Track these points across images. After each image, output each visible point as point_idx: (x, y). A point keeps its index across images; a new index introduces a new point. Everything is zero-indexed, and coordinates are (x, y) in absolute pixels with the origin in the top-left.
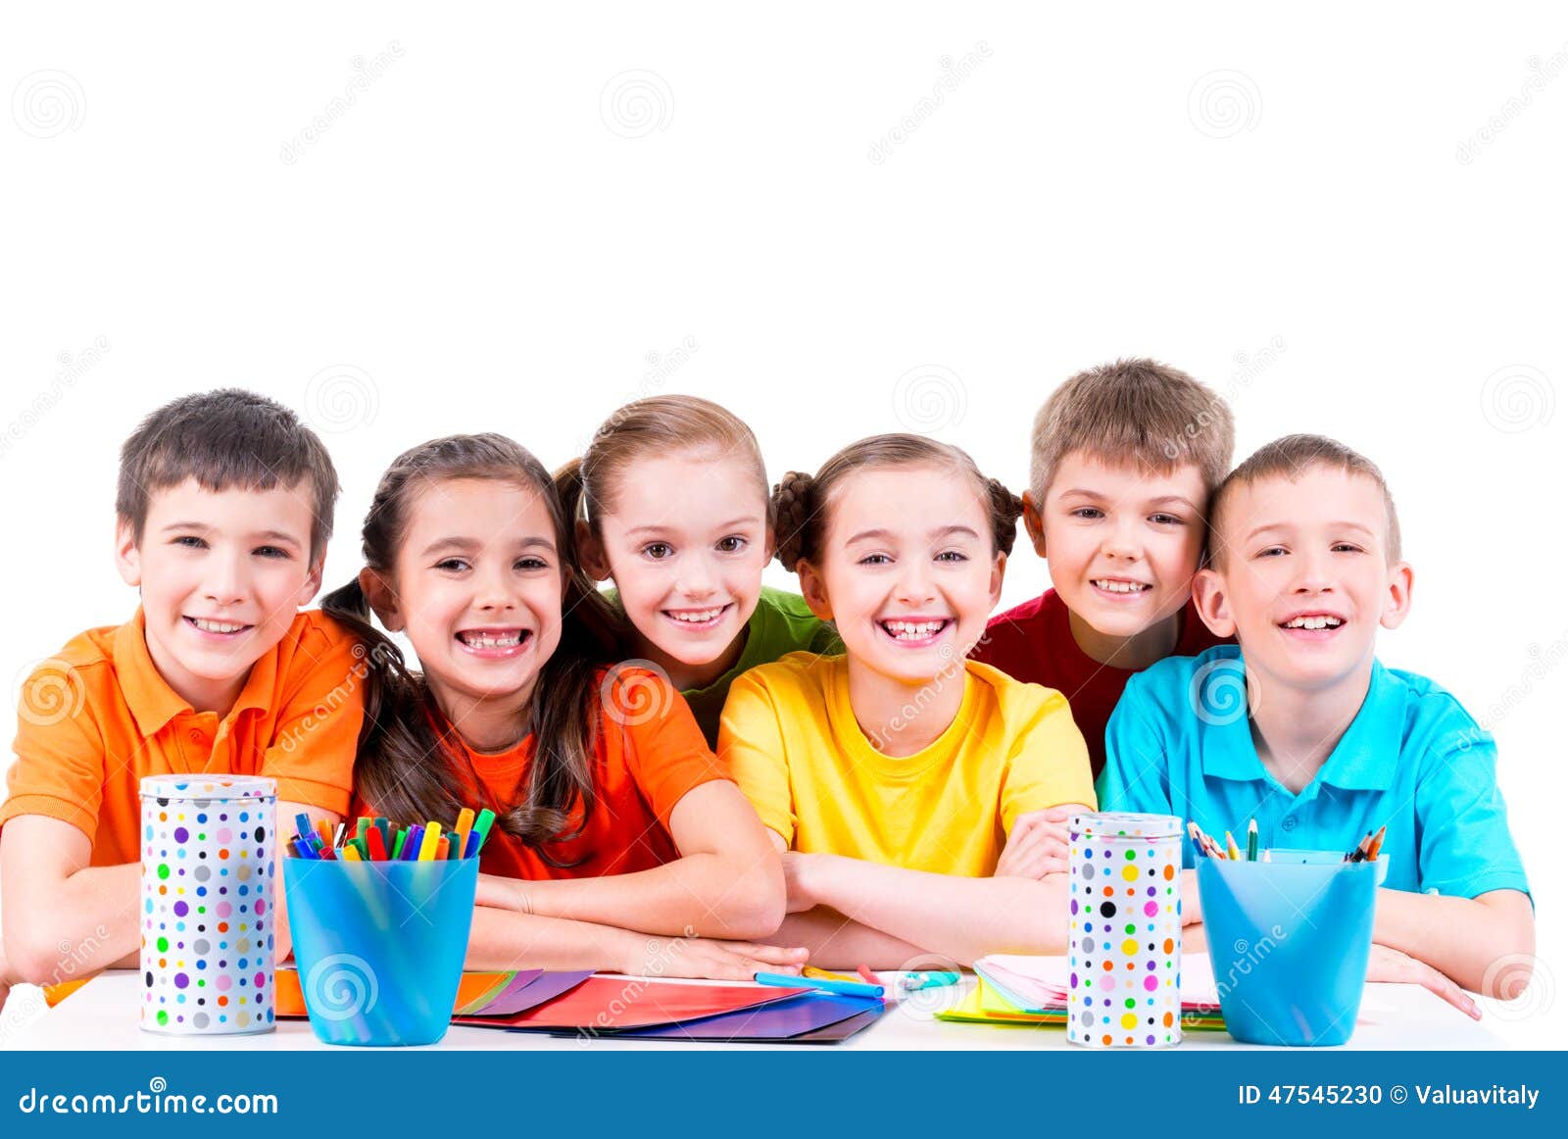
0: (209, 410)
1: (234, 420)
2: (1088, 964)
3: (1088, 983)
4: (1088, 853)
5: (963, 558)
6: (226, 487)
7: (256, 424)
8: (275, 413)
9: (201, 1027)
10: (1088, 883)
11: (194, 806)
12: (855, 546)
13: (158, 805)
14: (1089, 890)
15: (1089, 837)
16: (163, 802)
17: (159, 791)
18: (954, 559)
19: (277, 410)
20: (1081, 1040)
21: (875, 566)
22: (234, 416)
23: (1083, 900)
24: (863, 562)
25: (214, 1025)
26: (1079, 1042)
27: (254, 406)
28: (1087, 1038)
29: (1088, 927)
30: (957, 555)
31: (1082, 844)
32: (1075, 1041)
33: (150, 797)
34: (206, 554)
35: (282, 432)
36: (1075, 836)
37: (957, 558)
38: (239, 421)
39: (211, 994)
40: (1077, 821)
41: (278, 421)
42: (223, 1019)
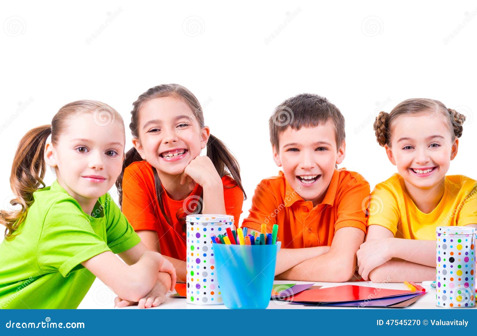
0: (293, 103)
1: (302, 105)
2: (445, 279)
3: (445, 285)
4: (445, 240)
5: (439, 145)
6: (301, 127)
7: (309, 105)
8: (316, 100)
9: (204, 302)
10: (445, 251)
11: (202, 225)
12: (400, 142)
13: (191, 225)
14: (445, 253)
15: (444, 234)
16: (192, 224)
17: (191, 220)
18: (436, 146)
19: (318, 98)
20: (442, 305)
21: (408, 150)
22: (301, 103)
23: (443, 257)
24: (404, 149)
25: (209, 302)
26: (442, 306)
27: (309, 99)
28: (444, 304)
29: (445, 266)
30: (438, 145)
31: (442, 237)
32: (440, 306)
33: (188, 222)
34: (299, 153)
35: (319, 106)
36: (439, 235)
37: (437, 146)
38: (303, 104)
39: (208, 291)
40: (440, 229)
41: (318, 102)
42: (212, 299)
